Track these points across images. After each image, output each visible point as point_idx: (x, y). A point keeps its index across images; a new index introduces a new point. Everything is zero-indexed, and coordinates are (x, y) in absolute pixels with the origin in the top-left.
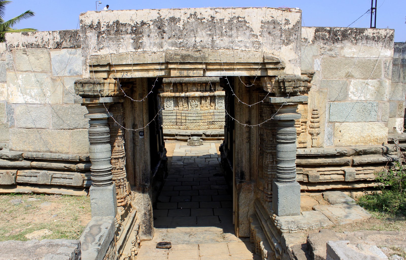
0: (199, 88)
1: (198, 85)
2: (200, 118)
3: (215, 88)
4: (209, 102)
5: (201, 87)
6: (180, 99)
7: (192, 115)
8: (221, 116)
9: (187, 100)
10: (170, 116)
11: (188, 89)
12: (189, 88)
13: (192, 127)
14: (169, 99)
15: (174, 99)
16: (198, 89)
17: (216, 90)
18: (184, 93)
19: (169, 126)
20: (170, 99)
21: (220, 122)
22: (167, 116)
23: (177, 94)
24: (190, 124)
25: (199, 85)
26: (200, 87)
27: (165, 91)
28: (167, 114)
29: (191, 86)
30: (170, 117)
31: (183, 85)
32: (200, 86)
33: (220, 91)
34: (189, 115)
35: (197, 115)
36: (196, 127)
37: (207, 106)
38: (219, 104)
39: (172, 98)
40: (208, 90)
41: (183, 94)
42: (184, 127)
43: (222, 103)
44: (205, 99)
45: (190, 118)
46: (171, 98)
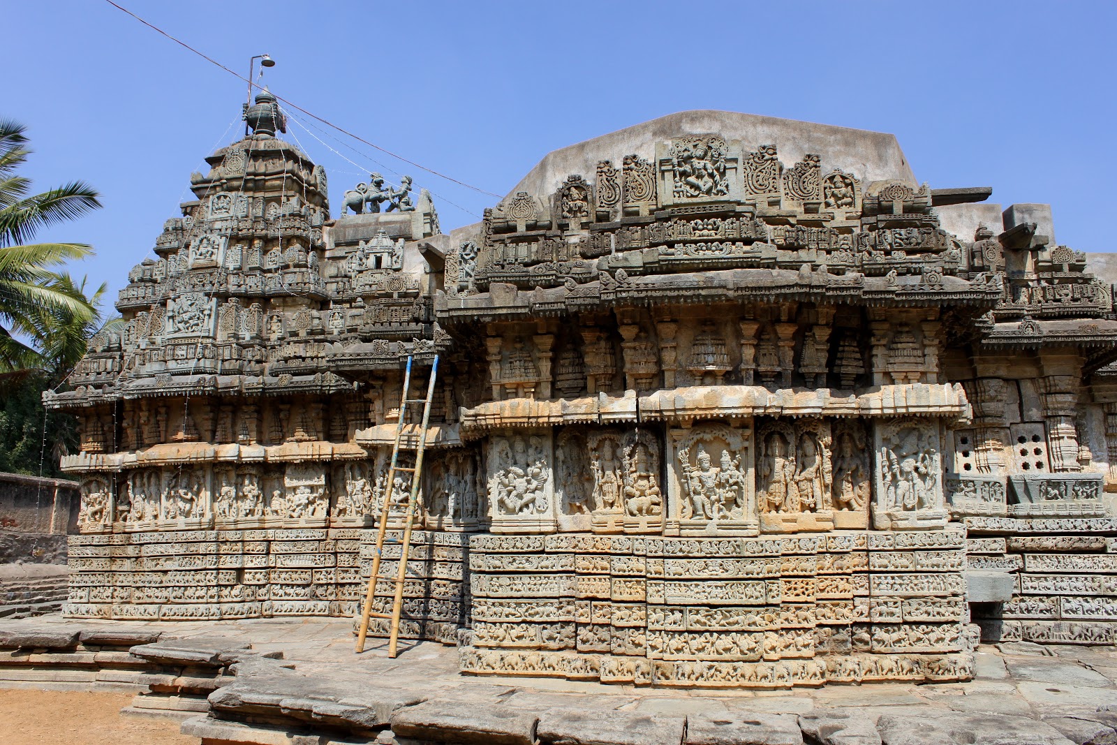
0: (749, 353)
1: (739, 335)
2: (755, 593)
3: (869, 365)
4: (828, 466)
5: (767, 348)
6: (602, 442)
7: (694, 569)
8: (922, 580)
9: (653, 449)
10: (525, 578)
11: (659, 362)
12: (668, 356)
13: (699, 667)
14: (519, 446)
15: (560, 453)
16: (736, 361)
17: (877, 378)
18: (631, 394)
19: (512, 656)
20: (528, 446)
21: (918, 632)
22: (504, 580)
23: (582, 408)
24: (676, 642)
25: (750, 329)
26: (756, 347)
27: (496, 391)
28: (507, 559)
29: (684, 340)
30: (524, 586)
31: (627, 332)
32: (759, 335)
33: (907, 380)
34: (673, 568)
35: (733, 569)
36: (726, 668)
37: (809, 501)
38: (903, 484)
39: (548, 444)
40: (817, 375)
41: (623, 406)
42: (629, 663)
43: (923, 477)
44: (792, 440)
45: (675, 594)
46: (533, 441)
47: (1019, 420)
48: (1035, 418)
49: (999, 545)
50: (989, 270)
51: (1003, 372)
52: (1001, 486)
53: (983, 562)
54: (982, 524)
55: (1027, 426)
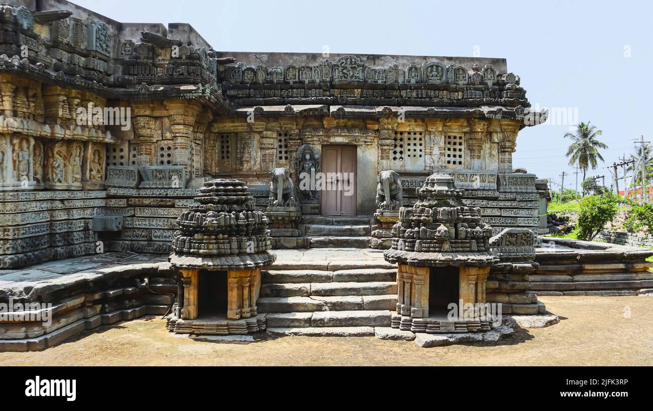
47: (161, 138)
48: (168, 138)
49: (122, 203)
50: (140, 59)
51: (148, 113)
52: (134, 172)
53: (115, 211)
54: (115, 192)
55: (166, 142)
